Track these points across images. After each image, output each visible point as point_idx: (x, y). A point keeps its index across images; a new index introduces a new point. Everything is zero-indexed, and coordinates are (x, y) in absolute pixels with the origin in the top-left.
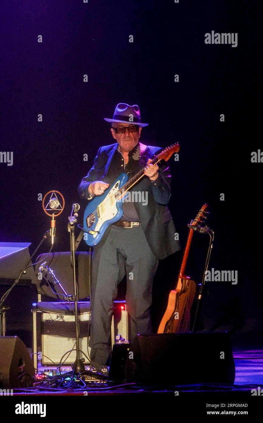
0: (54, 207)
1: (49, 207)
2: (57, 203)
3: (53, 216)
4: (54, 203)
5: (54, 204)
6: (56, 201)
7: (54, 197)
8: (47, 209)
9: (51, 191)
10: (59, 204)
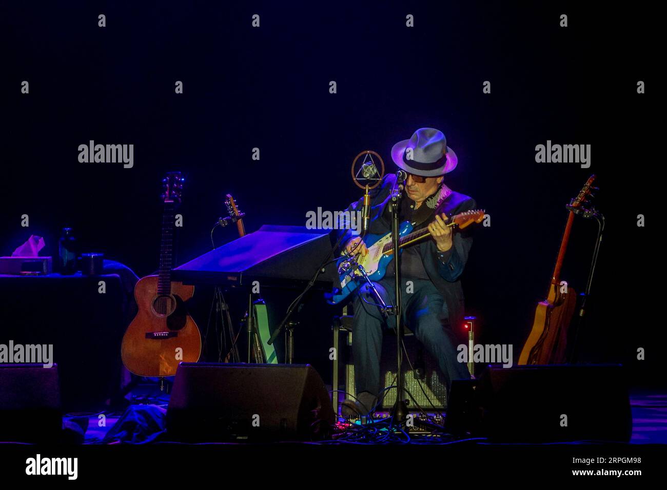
0: (368, 175)
1: (361, 176)
2: (373, 169)
3: (367, 188)
4: (369, 169)
5: (369, 171)
6: (371, 167)
7: (368, 160)
8: (358, 177)
9: (365, 152)
10: (376, 170)
